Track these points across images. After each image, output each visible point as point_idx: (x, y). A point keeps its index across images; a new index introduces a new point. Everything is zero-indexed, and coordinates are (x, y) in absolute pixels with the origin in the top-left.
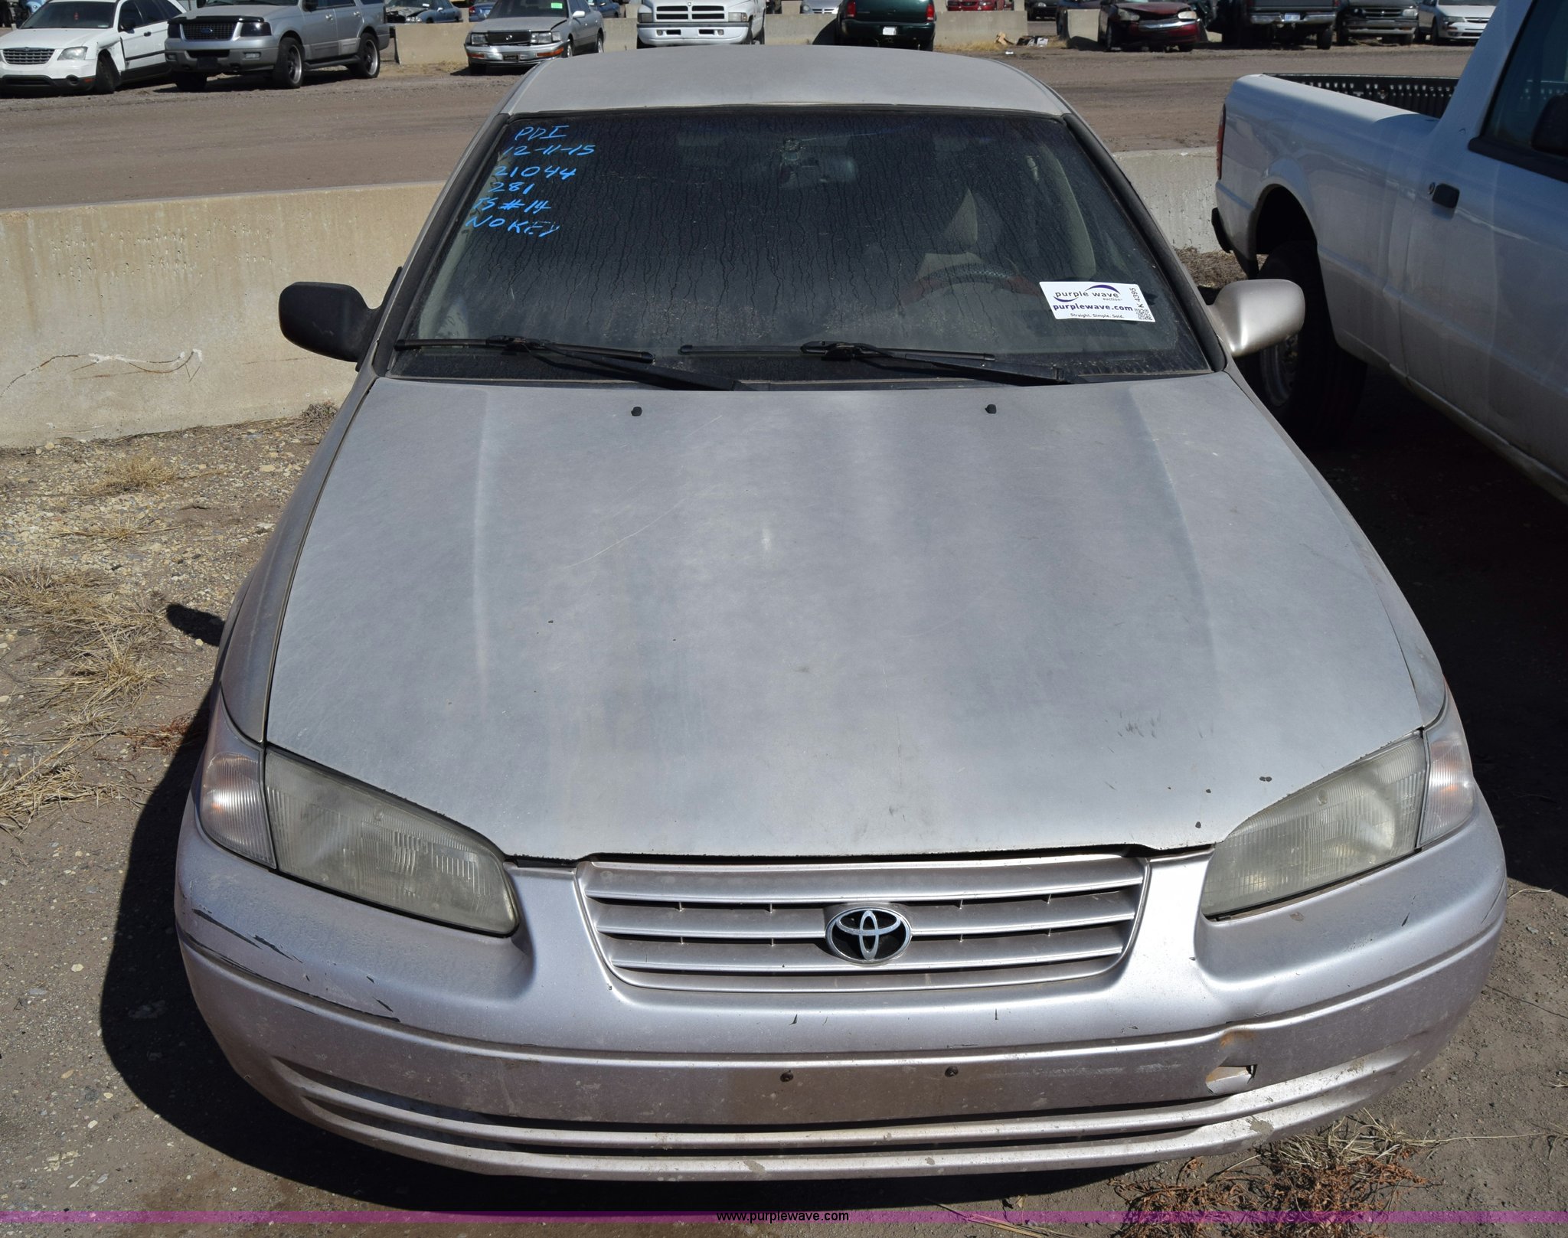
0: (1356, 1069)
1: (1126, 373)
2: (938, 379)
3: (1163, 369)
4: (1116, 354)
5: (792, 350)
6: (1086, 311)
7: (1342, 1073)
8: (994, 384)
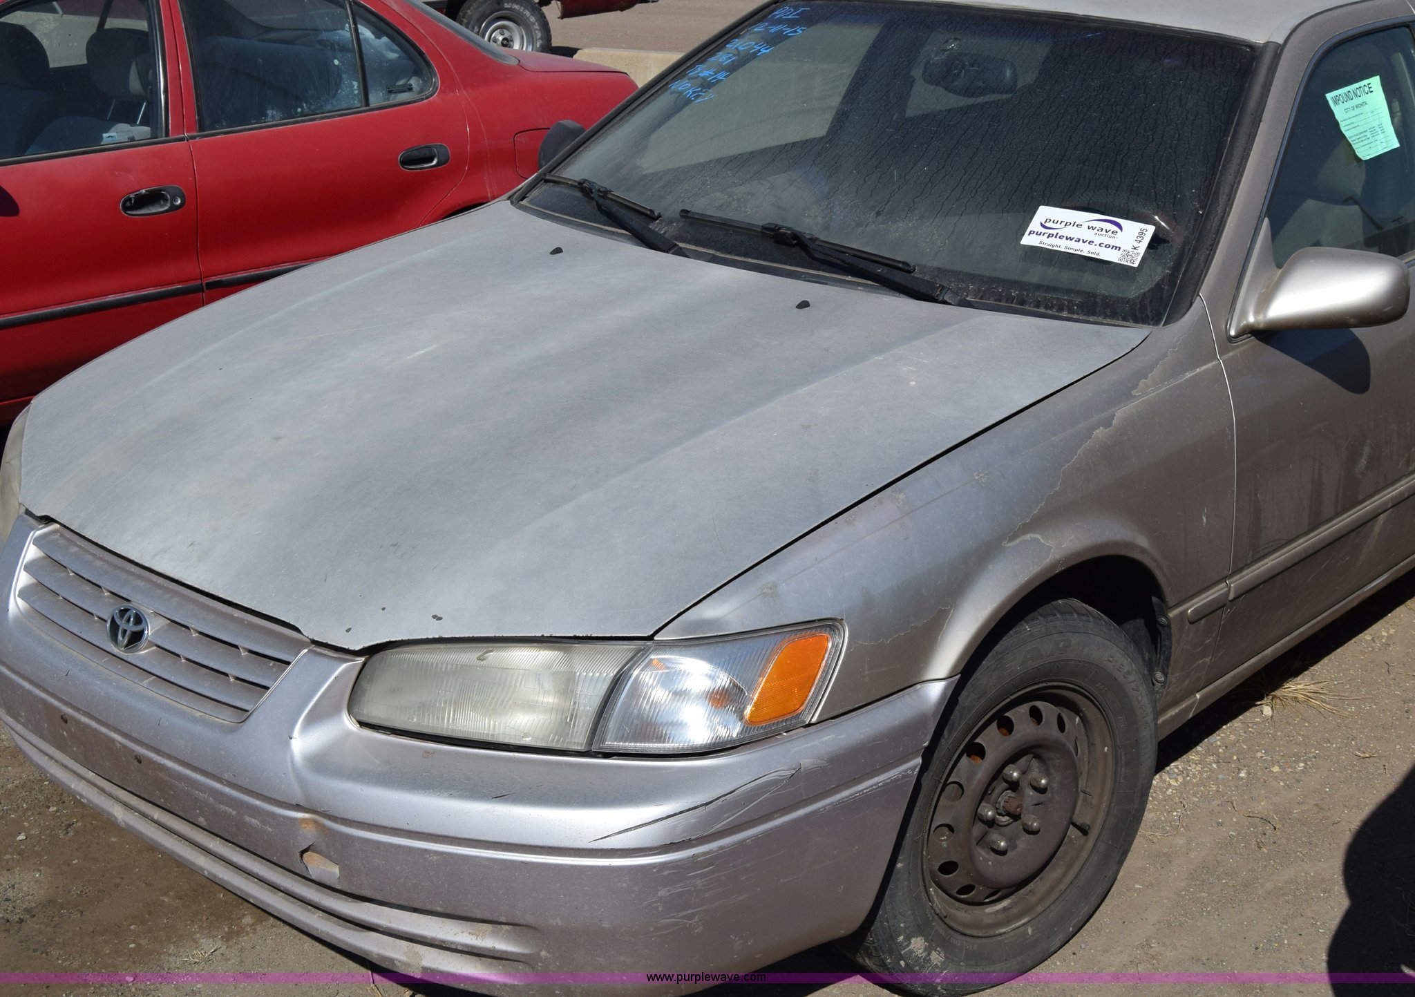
0: (477, 936)
1: (1042, 310)
2: (849, 278)
3: (1094, 314)
4: (1050, 289)
5: (754, 229)
6: (1080, 245)
7: (463, 932)
8: (892, 292)
